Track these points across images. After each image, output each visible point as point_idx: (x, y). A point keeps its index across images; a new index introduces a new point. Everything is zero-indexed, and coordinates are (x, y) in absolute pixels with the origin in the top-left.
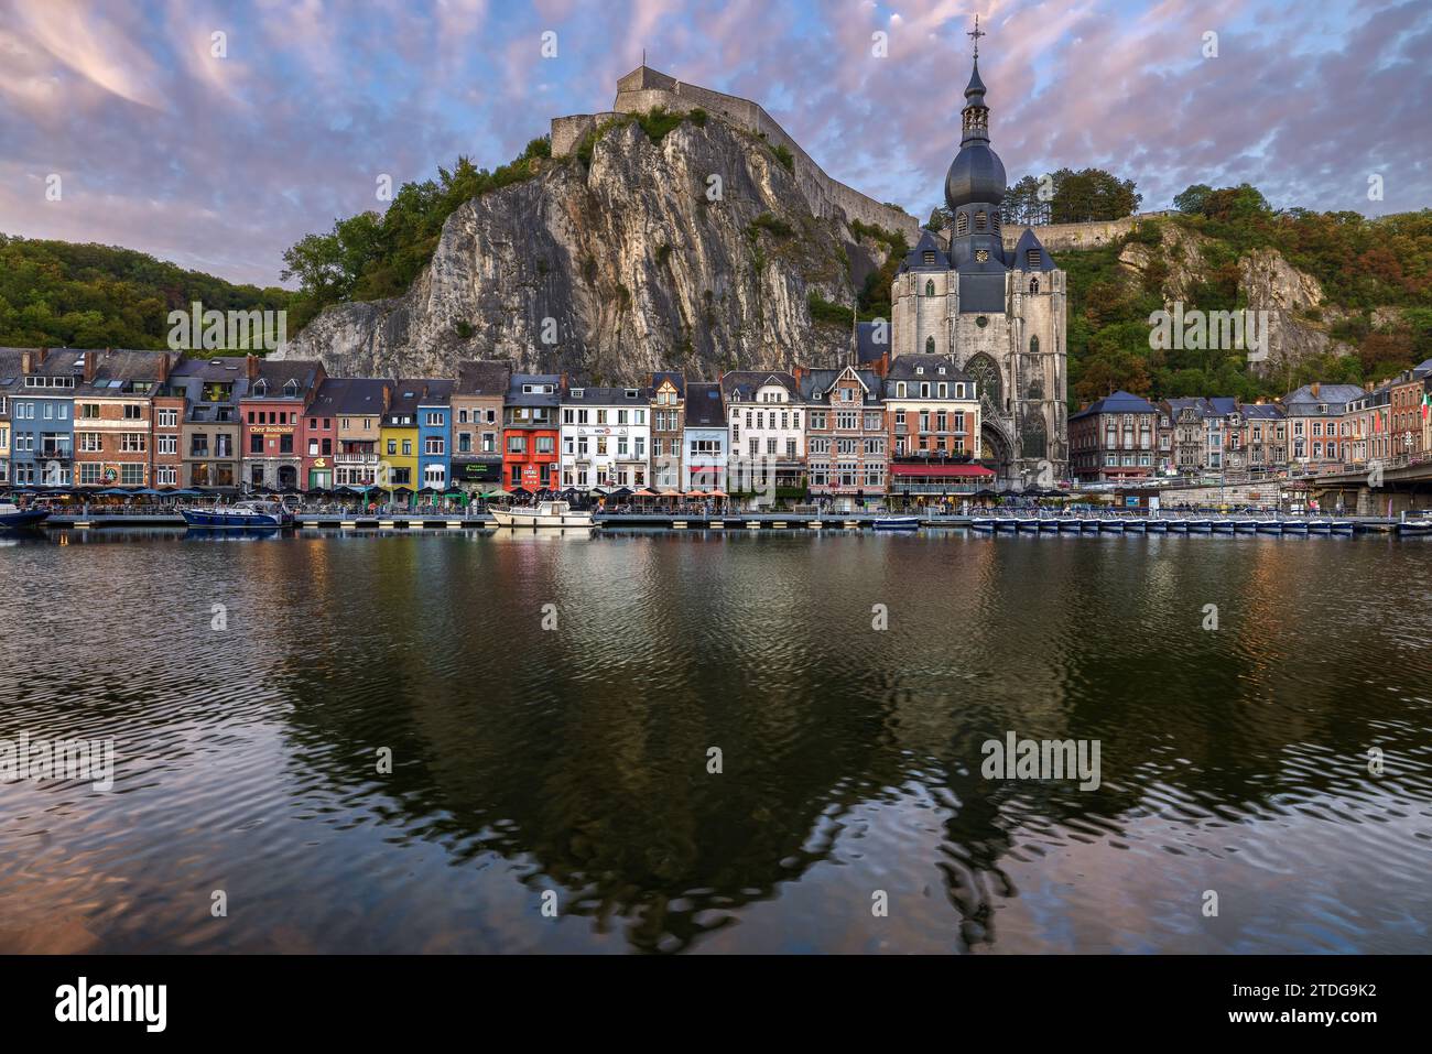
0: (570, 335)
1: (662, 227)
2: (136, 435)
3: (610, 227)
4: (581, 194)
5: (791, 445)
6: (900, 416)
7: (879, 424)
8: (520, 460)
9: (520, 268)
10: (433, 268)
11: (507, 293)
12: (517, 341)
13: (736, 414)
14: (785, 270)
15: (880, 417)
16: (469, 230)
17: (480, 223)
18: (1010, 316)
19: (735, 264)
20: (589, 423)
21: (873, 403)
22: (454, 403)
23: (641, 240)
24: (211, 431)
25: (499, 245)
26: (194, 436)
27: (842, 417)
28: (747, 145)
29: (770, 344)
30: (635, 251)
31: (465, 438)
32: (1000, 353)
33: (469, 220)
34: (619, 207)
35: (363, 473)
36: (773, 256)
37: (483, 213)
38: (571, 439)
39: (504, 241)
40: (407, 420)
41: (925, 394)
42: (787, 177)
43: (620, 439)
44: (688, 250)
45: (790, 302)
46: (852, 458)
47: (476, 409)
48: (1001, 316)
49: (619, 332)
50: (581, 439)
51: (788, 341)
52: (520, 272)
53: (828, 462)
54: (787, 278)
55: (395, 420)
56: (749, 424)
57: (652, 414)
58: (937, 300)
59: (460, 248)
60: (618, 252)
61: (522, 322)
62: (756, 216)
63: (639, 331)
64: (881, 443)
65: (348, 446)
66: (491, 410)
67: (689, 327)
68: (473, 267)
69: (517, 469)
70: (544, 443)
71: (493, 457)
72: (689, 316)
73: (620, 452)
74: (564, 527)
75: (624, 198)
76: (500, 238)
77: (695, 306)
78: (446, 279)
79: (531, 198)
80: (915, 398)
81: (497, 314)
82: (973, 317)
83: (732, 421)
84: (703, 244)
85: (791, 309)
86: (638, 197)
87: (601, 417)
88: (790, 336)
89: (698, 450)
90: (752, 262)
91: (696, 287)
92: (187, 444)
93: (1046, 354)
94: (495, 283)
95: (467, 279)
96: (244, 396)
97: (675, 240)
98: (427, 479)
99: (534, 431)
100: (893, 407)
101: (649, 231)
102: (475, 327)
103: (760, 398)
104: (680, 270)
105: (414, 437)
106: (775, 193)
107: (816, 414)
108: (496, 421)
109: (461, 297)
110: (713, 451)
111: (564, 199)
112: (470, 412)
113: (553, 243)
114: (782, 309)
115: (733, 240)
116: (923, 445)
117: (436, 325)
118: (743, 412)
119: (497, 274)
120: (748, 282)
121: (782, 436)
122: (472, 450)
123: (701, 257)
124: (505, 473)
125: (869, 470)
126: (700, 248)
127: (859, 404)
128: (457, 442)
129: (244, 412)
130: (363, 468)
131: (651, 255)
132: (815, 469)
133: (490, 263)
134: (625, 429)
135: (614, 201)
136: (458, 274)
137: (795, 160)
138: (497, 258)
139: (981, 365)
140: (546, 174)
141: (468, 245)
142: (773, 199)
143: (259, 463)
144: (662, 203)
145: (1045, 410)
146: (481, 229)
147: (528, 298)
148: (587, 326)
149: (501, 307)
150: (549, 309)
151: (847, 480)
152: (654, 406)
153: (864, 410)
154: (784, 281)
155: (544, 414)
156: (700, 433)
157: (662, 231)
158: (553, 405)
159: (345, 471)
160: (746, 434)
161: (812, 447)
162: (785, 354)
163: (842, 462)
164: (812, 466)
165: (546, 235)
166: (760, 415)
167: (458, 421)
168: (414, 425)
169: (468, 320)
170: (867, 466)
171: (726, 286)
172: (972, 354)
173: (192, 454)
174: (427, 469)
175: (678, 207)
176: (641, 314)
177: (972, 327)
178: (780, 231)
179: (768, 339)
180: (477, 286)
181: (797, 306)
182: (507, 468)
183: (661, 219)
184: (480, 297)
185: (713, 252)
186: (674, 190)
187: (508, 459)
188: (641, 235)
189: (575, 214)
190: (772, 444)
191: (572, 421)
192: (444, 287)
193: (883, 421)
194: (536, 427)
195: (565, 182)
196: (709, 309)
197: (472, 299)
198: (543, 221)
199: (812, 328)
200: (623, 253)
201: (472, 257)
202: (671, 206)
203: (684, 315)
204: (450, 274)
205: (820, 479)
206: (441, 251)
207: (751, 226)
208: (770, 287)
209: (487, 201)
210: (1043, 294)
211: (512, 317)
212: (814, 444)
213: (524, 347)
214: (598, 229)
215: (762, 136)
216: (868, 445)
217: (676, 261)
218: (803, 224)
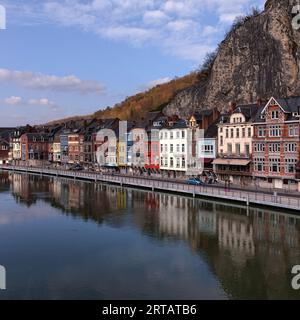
5: (247, 147)
7: (298, 132)
9: (252, 57)
11: (245, 70)
12: (248, 92)
13: (221, 131)
15: (298, 128)
20: (168, 138)
21: (293, 118)
27: (272, 129)
39: (245, 46)
46: (278, 155)
52: (252, 59)
53: (264, 157)
56: (227, 136)
61: (250, 82)
64: (295, 144)
83: (220, 134)
96: (94, 132)
103: (232, 121)
109: (226, 76)
113: (273, 40)
117: (215, 90)
118: (224, 129)
119: (241, 63)
121: (243, 142)
125: (288, 162)
129: (93, 138)
132: (257, 161)
133: (238, 58)
138: (241, 55)
147: (254, 70)
149: (241, 77)
151: (275, 169)
153: (285, 124)
156: (204, 141)
160: (226, 141)
161: (256, 148)
163: (272, 157)
164: (256, 159)
166: (232, 130)
170: (286, 160)
180: (233, 70)
184: (233, 75)
189: (286, 22)
190: (238, 146)
197: (230, 76)
198: (267, 31)
201: (231, 58)
205: (260, 168)
211: (246, 81)
212: (257, 146)
216: (287, 146)
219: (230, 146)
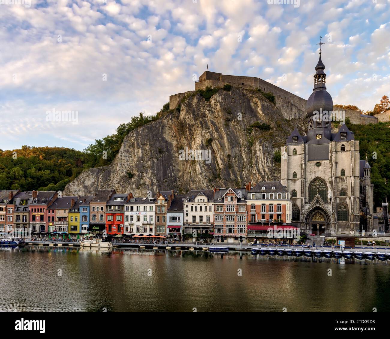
0: (171, 174)
1: (209, 132)
2: (2, 216)
3: (188, 134)
4: (177, 123)
5: (209, 218)
6: (253, 206)
7: (245, 209)
8: (111, 223)
9: (152, 152)
10: (119, 155)
11: (146, 161)
12: (149, 178)
13: (187, 207)
14: (262, 144)
15: (245, 207)
16: (132, 140)
17: (136, 138)
18: (331, 161)
19: (242, 143)
20: (134, 211)
21: (243, 201)
22: (91, 205)
23: (200, 138)
24: (21, 214)
25: (144, 144)
26: (17, 216)
27: (228, 207)
28: (251, 95)
29: (255, 174)
30: (197, 142)
31: (94, 216)
32: (327, 177)
33: (133, 137)
34: (191, 127)
35: (62, 228)
36: (257, 139)
37: (138, 134)
38: (128, 216)
39: (146, 143)
40: (77, 210)
41: (264, 197)
42: (271, 105)
43: (144, 216)
44: (220, 140)
45: (264, 157)
46: (232, 223)
47: (98, 207)
48: (328, 161)
49: (190, 172)
50: (131, 216)
51: (263, 172)
52: (151, 153)
53: (222, 224)
54: (263, 147)
55: (73, 210)
56: (192, 210)
57: (155, 207)
58: (297, 156)
59: (129, 147)
60: (191, 143)
61: (151, 171)
62: (252, 123)
63: (198, 172)
64: (245, 217)
65: (59, 219)
66: (102, 207)
67: (220, 169)
68: (134, 153)
69: (110, 226)
70: (119, 218)
71: (102, 222)
72: (220, 165)
73: (144, 220)
74: (99, 247)
75: (193, 123)
76: (144, 142)
77: (222, 161)
78: (124, 158)
79: (157, 126)
80: (259, 199)
81: (142, 168)
82: (314, 163)
83: (185, 209)
84: (227, 137)
85: (264, 159)
86: (198, 121)
87: (138, 208)
88: (264, 170)
89: (172, 220)
90: (249, 141)
91: (223, 153)
92: (15, 218)
93: (349, 177)
94: (142, 158)
95: (131, 157)
96: (31, 204)
97: (215, 136)
98: (82, 230)
99: (115, 214)
100: (250, 203)
101: (203, 134)
102: (134, 174)
104: (216, 148)
105: (78, 216)
106: (263, 113)
107: (219, 206)
108: (104, 210)
109: (130, 164)
110: (178, 220)
111: (171, 125)
112: (96, 207)
113: (166, 142)
114: (261, 159)
115: (241, 134)
116: (263, 218)
117: (120, 174)
118: (190, 206)
119: (143, 155)
120: (246, 150)
121: (205, 215)
122: (96, 220)
123: (226, 142)
124: (106, 228)
125: (239, 227)
126: (225, 138)
127: (235, 202)
128: (92, 217)
129: (30, 209)
130: (62, 226)
131: (204, 143)
132: (217, 227)
133: (140, 151)
134: (146, 213)
135: (189, 124)
136: (128, 156)
137: (276, 98)
138: (143, 149)
139: (318, 182)
140: (164, 117)
141: (132, 146)
142: (263, 115)
143: (34, 224)
144: (209, 123)
145: (348, 201)
146: (137, 139)
147: (154, 162)
148: (179, 171)
149: (143, 166)
150: (163, 166)
151: (230, 231)
152: (156, 204)
153: (237, 204)
154: (261, 148)
155: (119, 208)
156: (172, 214)
157: (209, 133)
158: (122, 205)
159: (57, 227)
160: (191, 214)
161: (216, 219)
162: (261, 177)
163: (228, 224)
164: (216, 226)
165: (163, 139)
166: (196, 207)
167: (92, 210)
168: (79, 212)
169: (131, 172)
170: (238, 226)
171: (237, 152)
172: (313, 178)
173: (16, 221)
174: (82, 226)
175: (217, 124)
176: (198, 166)
177: (313, 167)
178: (264, 128)
179: (254, 172)
180: (135, 160)
181: (267, 158)
182: (107, 226)
183: (208, 129)
184: (136, 163)
185: (231, 139)
186: (215, 117)
187: (107, 223)
188: (200, 136)
189: (176, 130)
190: (201, 218)
191: (128, 210)
192: (123, 161)
193: (247, 208)
194: (115, 212)
195: (171, 119)
196: (229, 162)
197: (133, 164)
198: (162, 134)
199: (274, 166)
200: (193, 143)
201: (134, 150)
202: (213, 124)
203: (218, 164)
204: (125, 156)
205: (219, 231)
206: (122, 149)
207: (249, 128)
208: (255, 151)
209: (139, 129)
210: (347, 151)
211: (147, 170)
212: (217, 218)
213: (152, 180)
214: (184, 135)
215: (259, 90)
216: (239, 218)
217: (215, 144)
218: (277, 123)
219: (194, 218)
